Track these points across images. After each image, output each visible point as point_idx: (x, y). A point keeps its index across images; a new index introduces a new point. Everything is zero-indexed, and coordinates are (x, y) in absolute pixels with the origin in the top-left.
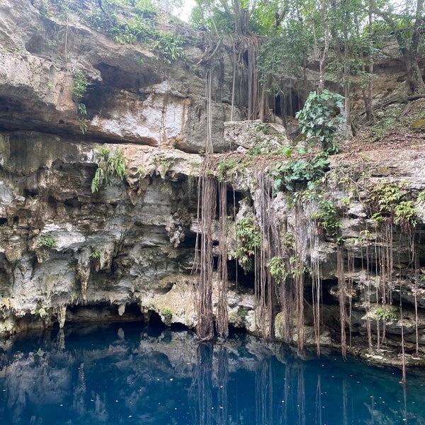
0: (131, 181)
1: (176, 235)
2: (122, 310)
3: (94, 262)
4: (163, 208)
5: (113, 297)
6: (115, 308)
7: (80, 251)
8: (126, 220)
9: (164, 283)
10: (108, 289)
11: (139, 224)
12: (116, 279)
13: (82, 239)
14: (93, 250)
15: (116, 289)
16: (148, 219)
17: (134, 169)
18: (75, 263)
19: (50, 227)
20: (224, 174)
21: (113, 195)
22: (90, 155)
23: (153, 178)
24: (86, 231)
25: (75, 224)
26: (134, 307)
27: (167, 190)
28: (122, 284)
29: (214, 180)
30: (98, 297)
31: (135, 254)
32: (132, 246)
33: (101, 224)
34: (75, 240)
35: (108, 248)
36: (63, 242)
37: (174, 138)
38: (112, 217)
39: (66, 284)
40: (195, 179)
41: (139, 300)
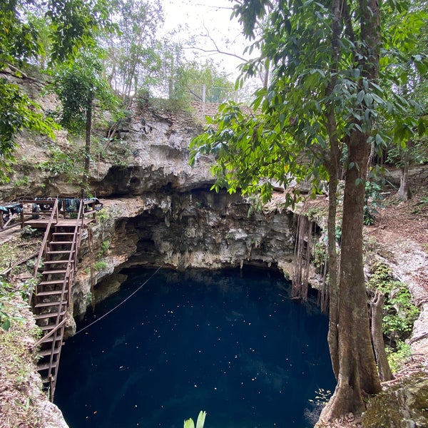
0: (266, 213)
1: (291, 239)
2: (270, 265)
3: (253, 245)
4: (285, 225)
5: (264, 259)
6: (267, 263)
7: (246, 239)
8: (266, 228)
9: (288, 258)
10: (262, 255)
11: (273, 230)
12: (265, 251)
13: (246, 235)
14: (252, 240)
15: (266, 256)
16: (277, 229)
17: (267, 208)
18: (245, 244)
19: (232, 230)
20: (311, 216)
21: (259, 217)
22: (248, 199)
23: (276, 212)
24: (247, 232)
25: (242, 229)
26: (275, 264)
27: (286, 217)
28: (268, 254)
29: (306, 218)
30: (257, 258)
31: (273, 242)
32: (271, 239)
33: (254, 230)
34: (243, 236)
35: (259, 239)
36: (238, 236)
37: (293, 187)
38: (259, 227)
39: (242, 252)
40: (297, 215)
41: (277, 263)
